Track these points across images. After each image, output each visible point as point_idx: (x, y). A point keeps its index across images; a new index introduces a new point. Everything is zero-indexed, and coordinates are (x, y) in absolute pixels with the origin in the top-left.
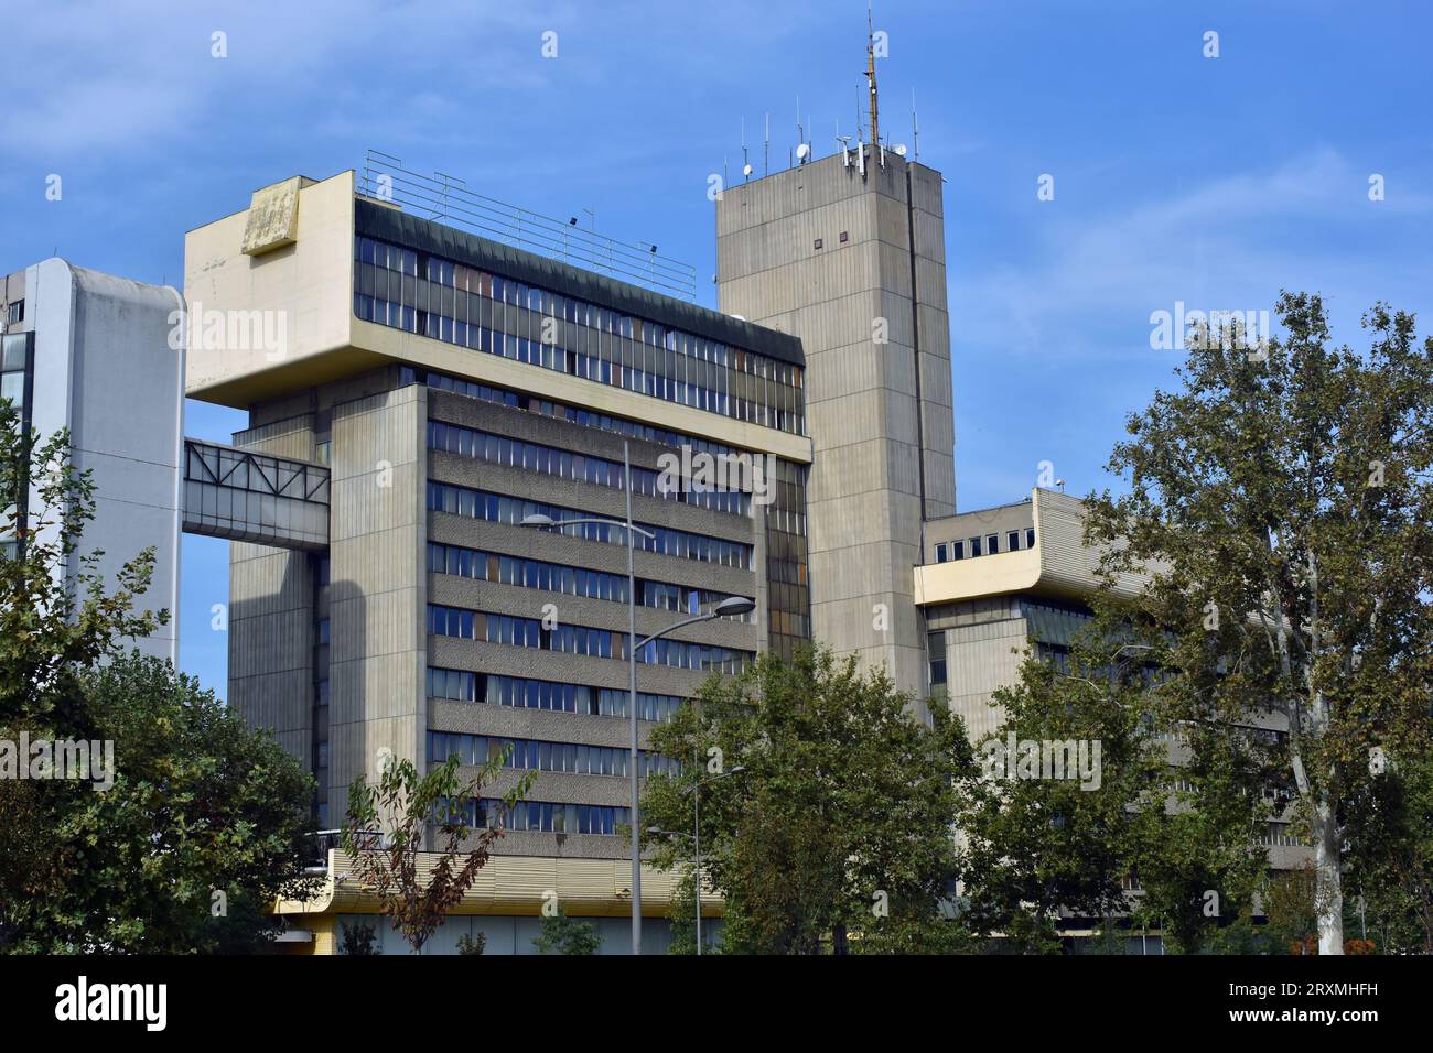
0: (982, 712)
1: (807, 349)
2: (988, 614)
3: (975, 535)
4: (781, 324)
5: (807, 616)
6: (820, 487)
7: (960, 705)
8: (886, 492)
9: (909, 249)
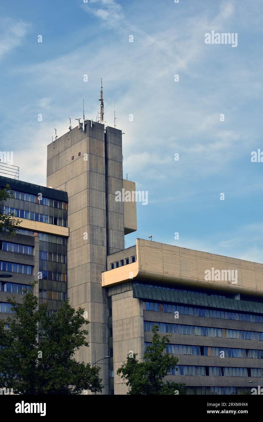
0: (122, 327)
1: (69, 196)
2: (125, 289)
3: (122, 259)
4: (62, 188)
5: (65, 293)
6: (71, 245)
7: (116, 324)
8: (89, 245)
9: (104, 156)
